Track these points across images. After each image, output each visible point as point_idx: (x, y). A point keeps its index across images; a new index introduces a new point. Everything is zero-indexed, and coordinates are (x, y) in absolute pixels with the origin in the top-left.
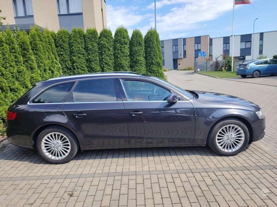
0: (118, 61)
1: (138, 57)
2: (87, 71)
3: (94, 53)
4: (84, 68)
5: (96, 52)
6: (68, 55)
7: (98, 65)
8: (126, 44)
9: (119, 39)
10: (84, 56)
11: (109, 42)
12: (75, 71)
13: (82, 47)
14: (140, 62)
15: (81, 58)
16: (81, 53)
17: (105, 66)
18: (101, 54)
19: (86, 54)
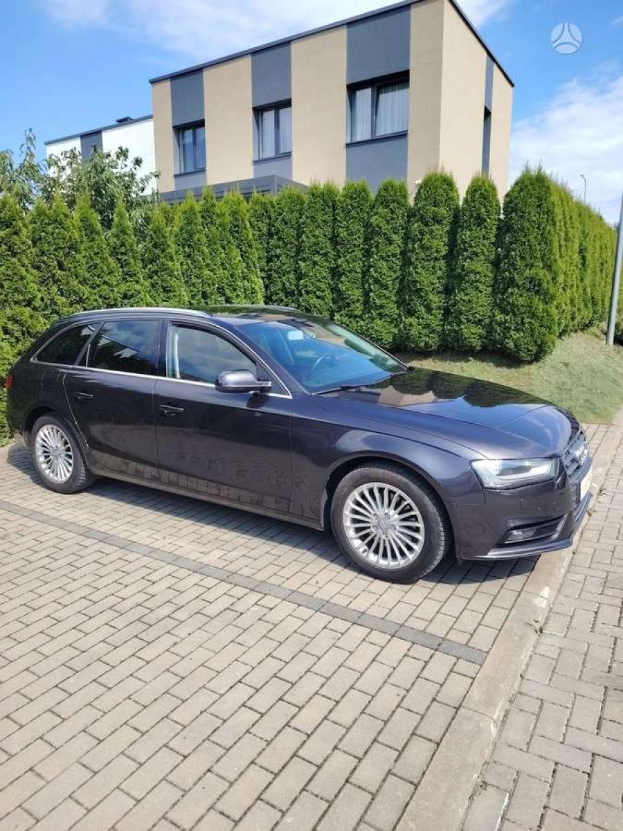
0: (410, 274)
1: (468, 260)
2: (331, 301)
3: (350, 251)
4: (323, 291)
5: (357, 249)
6: (292, 257)
7: (356, 286)
8: (439, 222)
9: (420, 210)
10: (327, 260)
11: (392, 219)
12: (301, 299)
13: (325, 236)
14: (472, 277)
15: (318, 265)
16: (321, 252)
17: (372, 287)
18: (368, 254)
19: (332, 254)
